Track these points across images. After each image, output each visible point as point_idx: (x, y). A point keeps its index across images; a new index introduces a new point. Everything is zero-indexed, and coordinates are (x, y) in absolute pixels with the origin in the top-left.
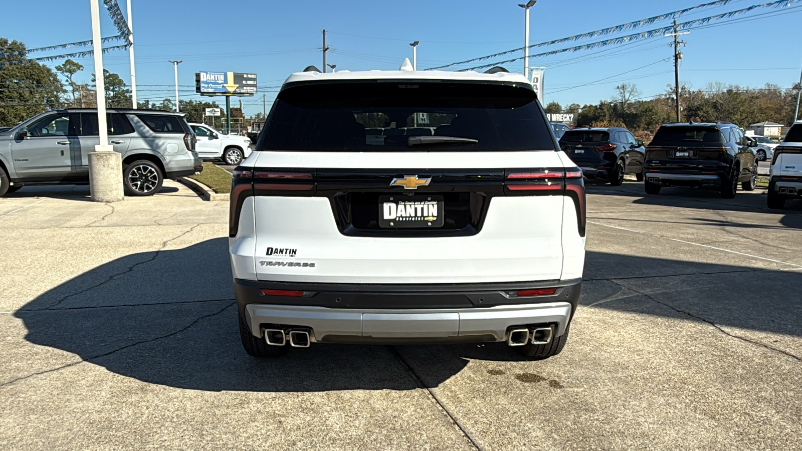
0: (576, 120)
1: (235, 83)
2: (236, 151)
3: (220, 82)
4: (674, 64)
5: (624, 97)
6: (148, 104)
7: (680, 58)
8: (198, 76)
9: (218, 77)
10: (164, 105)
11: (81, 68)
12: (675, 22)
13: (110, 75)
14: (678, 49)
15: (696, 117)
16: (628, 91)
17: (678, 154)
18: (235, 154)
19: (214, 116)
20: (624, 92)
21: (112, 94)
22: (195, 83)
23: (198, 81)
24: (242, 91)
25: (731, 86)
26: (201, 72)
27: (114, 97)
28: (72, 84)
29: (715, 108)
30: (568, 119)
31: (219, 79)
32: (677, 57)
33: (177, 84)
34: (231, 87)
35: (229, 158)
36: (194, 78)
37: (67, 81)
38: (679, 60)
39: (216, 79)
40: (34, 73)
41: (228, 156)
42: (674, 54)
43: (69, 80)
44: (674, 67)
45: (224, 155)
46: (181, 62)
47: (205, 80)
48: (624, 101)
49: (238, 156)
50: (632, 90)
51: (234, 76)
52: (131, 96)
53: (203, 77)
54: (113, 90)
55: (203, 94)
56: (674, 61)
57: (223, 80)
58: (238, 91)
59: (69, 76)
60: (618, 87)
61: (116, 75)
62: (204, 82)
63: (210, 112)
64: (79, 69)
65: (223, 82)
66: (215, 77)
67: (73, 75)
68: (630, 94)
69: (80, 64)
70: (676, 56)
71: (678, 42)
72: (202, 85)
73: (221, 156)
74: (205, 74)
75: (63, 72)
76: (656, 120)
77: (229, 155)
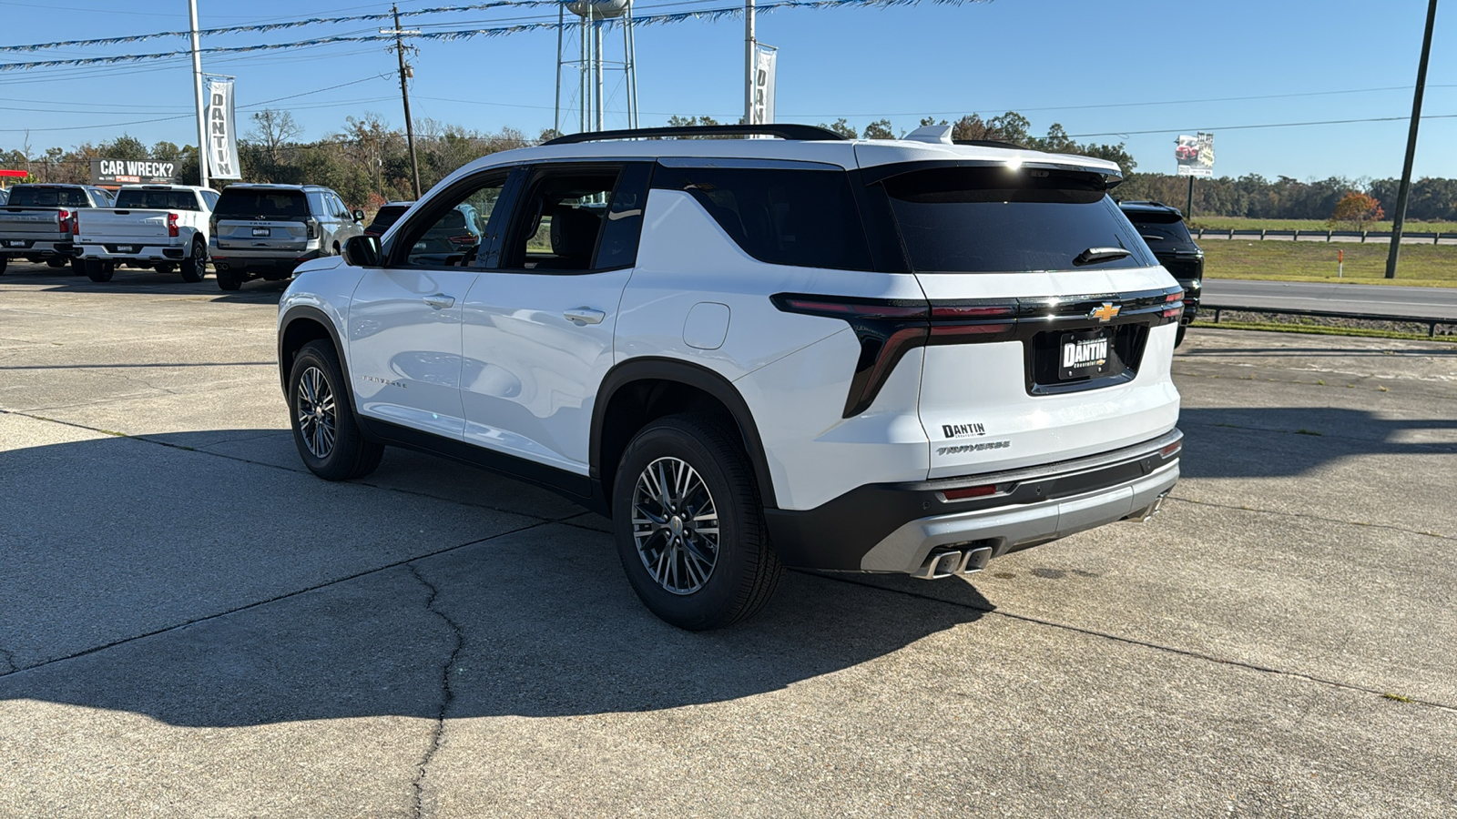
0: (179, 175)
4: (401, 86)
5: (271, 135)
7: (410, 76)
12: (395, 9)
14: (404, 61)
16: (278, 125)
20: (270, 125)
29: (431, 164)
30: (162, 170)
32: (404, 72)
38: (407, 78)
42: (399, 68)
48: (271, 144)
50: (285, 123)
56: (400, 80)
60: (257, 115)
68: (281, 131)
70: (402, 70)
71: (404, 47)
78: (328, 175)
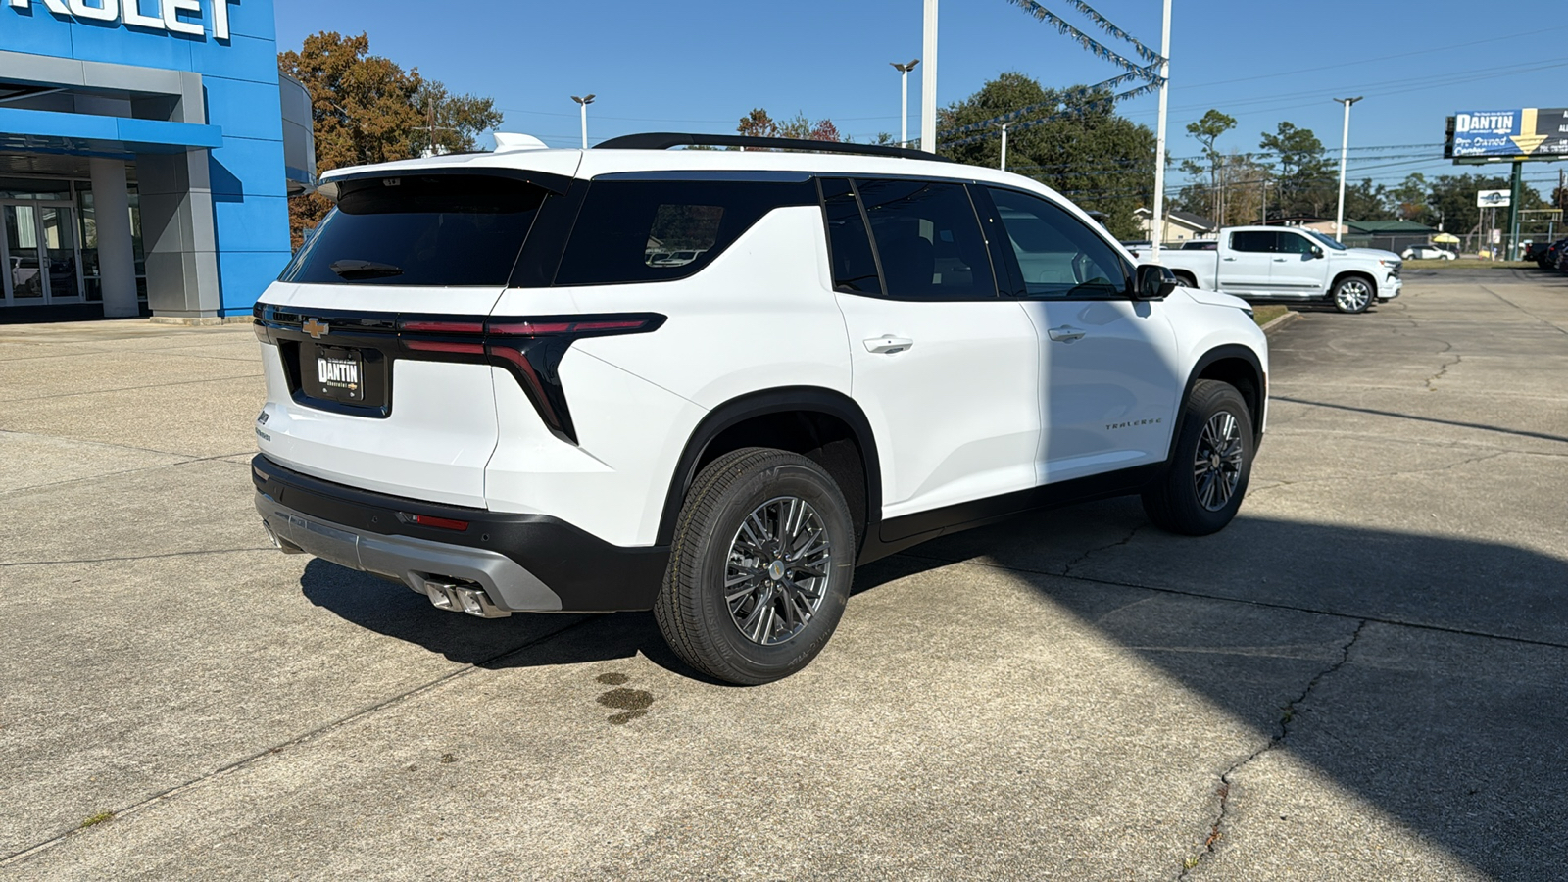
1: (1537, 133)
2: (1359, 284)
3: (1501, 132)
6: (1369, 186)
8: (1452, 122)
9: (1497, 121)
10: (1407, 188)
11: (1232, 124)
13: (1297, 133)
18: (1357, 291)
19: (1497, 208)
21: (1295, 169)
22: (1443, 138)
23: (1451, 133)
24: (1555, 149)
26: (1457, 113)
27: (1301, 173)
28: (1213, 155)
31: (1500, 126)
33: (1345, 145)
34: (1529, 140)
35: (1343, 299)
36: (1444, 127)
37: (1205, 150)
39: (1493, 126)
40: (1120, 142)
41: (1339, 294)
43: (1208, 148)
45: (1332, 293)
46: (1361, 98)
47: (1466, 129)
49: (1363, 293)
51: (1539, 116)
52: (1336, 173)
53: (1463, 124)
54: (1298, 163)
55: (1459, 160)
57: (1510, 126)
58: (1545, 149)
59: (1210, 140)
61: (1309, 131)
62: (1463, 136)
63: (1487, 198)
64: (1228, 125)
65: (1509, 131)
66: (1490, 121)
67: (1216, 139)
69: (1231, 117)
72: (1459, 141)
73: (1324, 293)
74: (1467, 117)
75: (1199, 135)
77: (1344, 292)
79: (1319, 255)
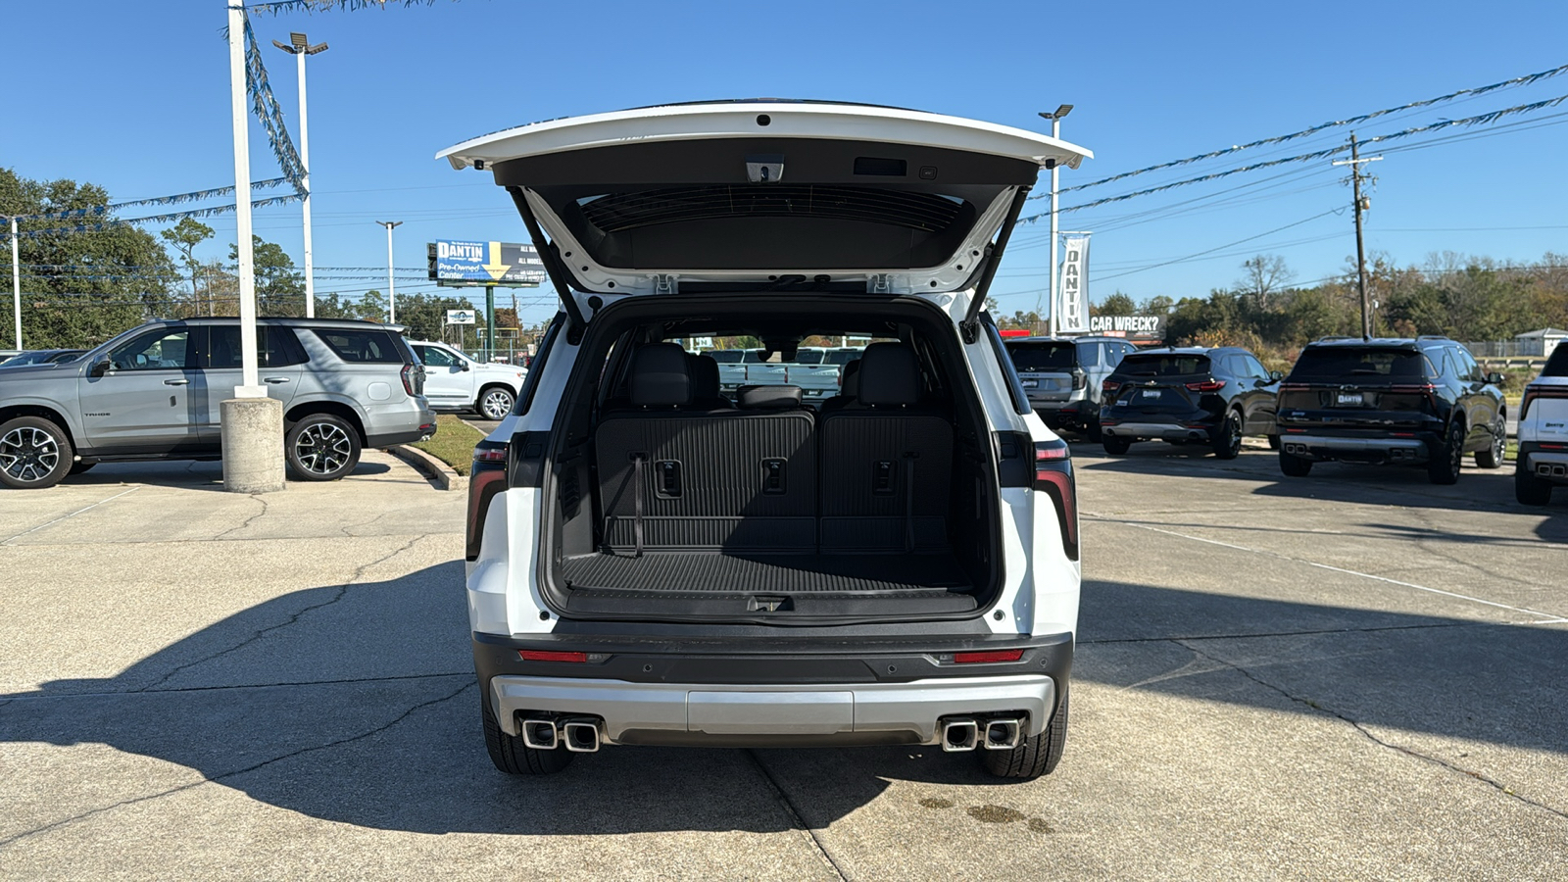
0: (1163, 328)
1: (503, 264)
2: (502, 395)
3: (475, 260)
4: (1354, 219)
5: (1261, 282)
6: (337, 301)
7: (1365, 207)
8: (433, 248)
9: (470, 250)
10: (367, 304)
11: (210, 234)
12: (1352, 138)
13: (265, 247)
14: (1360, 190)
15: (1404, 319)
16: (1269, 271)
17: (1342, 399)
18: (501, 400)
19: (464, 325)
20: (1260, 272)
21: (267, 282)
22: (427, 262)
23: (433, 259)
24: (517, 277)
25: (1475, 259)
26: (438, 241)
27: (272, 288)
28: (191, 264)
29: (1443, 303)
30: (1147, 324)
31: (473, 255)
32: (1358, 206)
33: (391, 266)
34: (497, 269)
35: (489, 407)
36: (426, 253)
37: (183, 258)
38: (1363, 211)
39: (468, 255)
40: (122, 244)
41: (486, 404)
42: (1353, 200)
43: (186, 256)
44: (1354, 225)
45: (479, 401)
46: (401, 223)
47: (446, 256)
48: (1260, 290)
49: (506, 402)
50: (1277, 269)
51: (502, 248)
52: (303, 287)
53: (443, 252)
54: (269, 276)
55: (442, 283)
56: (1354, 213)
57: (481, 256)
58: (509, 277)
59: (188, 248)
60: (1248, 263)
61: (277, 246)
62: (443, 261)
63: (455, 316)
64: (206, 234)
65: (481, 260)
66: (465, 250)
67: (193, 247)
68: (1272, 277)
69: (207, 226)
70: (1357, 203)
71: (1361, 177)
72: (441, 266)
73: (472, 403)
74: (446, 245)
75: (176, 242)
76: (1327, 327)
77: (489, 402)
78: (1320, 320)
79: (466, 369)
